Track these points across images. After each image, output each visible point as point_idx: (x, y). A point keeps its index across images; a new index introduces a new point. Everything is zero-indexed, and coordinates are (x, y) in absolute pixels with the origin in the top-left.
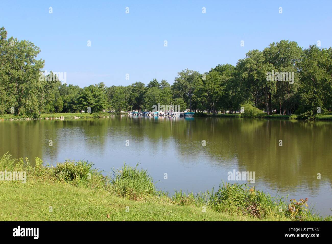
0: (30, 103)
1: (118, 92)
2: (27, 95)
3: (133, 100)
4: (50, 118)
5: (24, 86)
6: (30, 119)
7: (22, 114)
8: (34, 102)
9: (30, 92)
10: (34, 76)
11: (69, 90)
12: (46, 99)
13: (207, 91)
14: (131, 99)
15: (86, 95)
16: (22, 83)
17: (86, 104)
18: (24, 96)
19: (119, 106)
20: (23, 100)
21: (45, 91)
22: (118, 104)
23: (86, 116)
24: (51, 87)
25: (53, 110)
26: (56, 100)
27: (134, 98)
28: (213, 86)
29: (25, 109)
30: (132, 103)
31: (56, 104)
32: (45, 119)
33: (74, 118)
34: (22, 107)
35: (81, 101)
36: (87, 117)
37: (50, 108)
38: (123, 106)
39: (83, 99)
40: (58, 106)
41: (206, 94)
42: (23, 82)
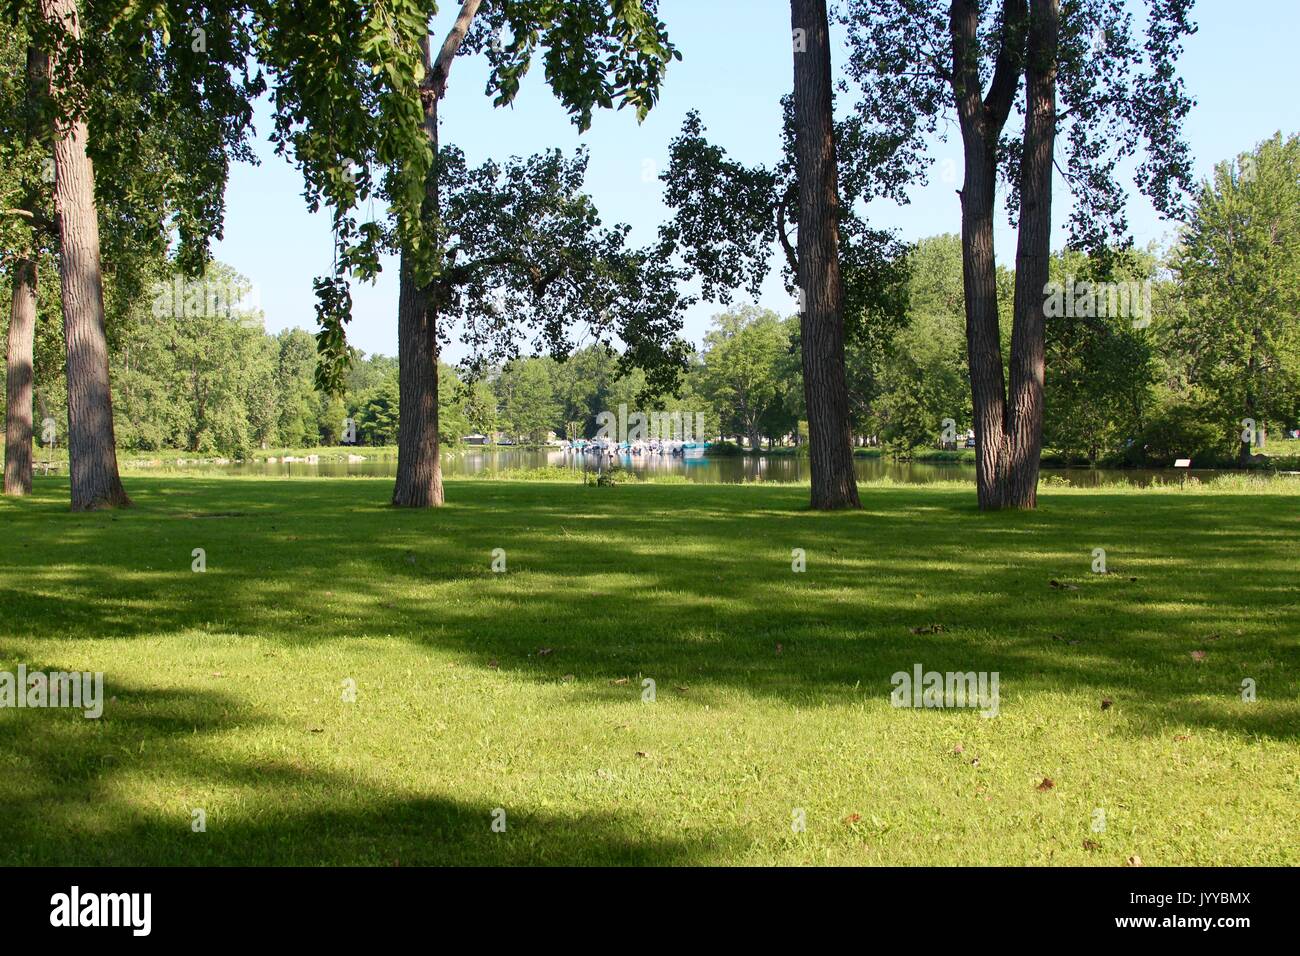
0: (227, 421)
1: (531, 378)
2: (216, 400)
3: (578, 404)
4: (279, 457)
5: (210, 376)
6: (227, 461)
7: (207, 450)
8: (236, 418)
9: (226, 393)
10: (235, 353)
11: (370, 375)
12: (282, 407)
13: (731, 381)
14: (573, 400)
15: (388, 396)
16: (206, 370)
17: (385, 419)
18: (210, 404)
19: (533, 425)
20: (209, 413)
21: (277, 383)
22: (529, 417)
23: (383, 453)
24: (295, 372)
25: (316, 436)
26: (326, 407)
27: (582, 397)
28: (750, 366)
29: (213, 435)
30: (577, 413)
31: (323, 420)
32: (266, 460)
33: (347, 458)
34: (207, 431)
35: (374, 412)
36: (385, 456)
37: (303, 432)
38: (545, 422)
39: (379, 408)
40: (331, 425)
41: (729, 390)
42: (209, 366)
